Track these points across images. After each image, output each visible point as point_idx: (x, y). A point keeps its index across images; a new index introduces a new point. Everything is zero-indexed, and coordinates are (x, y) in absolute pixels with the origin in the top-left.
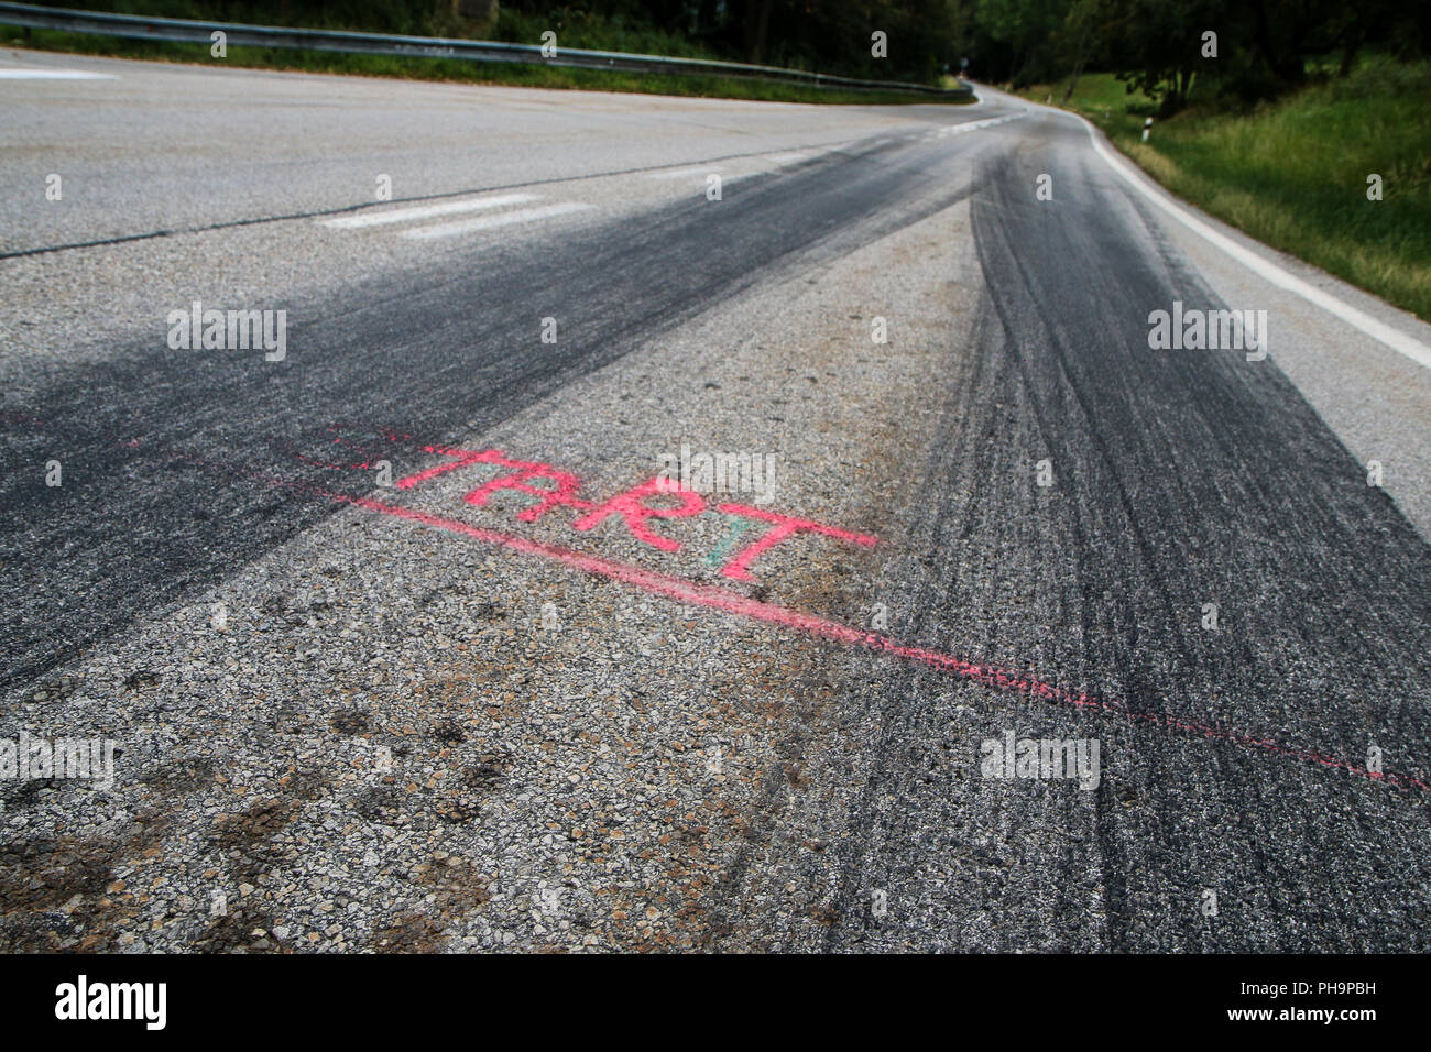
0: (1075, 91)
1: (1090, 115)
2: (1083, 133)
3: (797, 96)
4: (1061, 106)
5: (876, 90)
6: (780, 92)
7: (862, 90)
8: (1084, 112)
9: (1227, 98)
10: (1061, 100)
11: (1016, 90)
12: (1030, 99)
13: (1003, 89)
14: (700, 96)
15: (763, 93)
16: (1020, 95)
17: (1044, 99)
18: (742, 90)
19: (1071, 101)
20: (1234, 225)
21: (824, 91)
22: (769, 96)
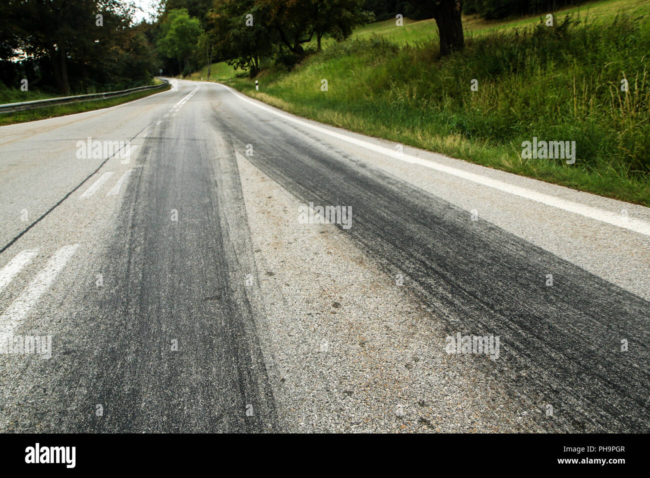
0: (211, 73)
1: (222, 82)
2: (228, 92)
3: (98, 106)
4: (208, 81)
5: (131, 93)
6: (89, 105)
7: (124, 95)
8: (219, 81)
9: (279, 65)
10: (207, 78)
11: (185, 77)
12: (193, 80)
13: (179, 78)
14: (49, 117)
15: (80, 109)
16: (188, 79)
17: (199, 79)
18: (69, 109)
19: (211, 77)
20: (337, 126)
21: (108, 100)
22: (84, 109)
